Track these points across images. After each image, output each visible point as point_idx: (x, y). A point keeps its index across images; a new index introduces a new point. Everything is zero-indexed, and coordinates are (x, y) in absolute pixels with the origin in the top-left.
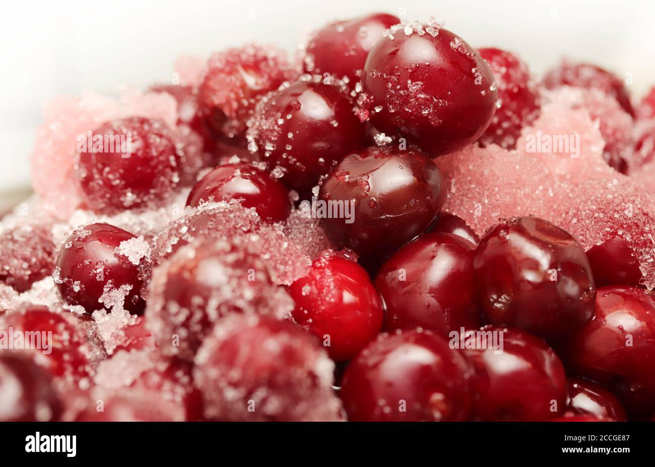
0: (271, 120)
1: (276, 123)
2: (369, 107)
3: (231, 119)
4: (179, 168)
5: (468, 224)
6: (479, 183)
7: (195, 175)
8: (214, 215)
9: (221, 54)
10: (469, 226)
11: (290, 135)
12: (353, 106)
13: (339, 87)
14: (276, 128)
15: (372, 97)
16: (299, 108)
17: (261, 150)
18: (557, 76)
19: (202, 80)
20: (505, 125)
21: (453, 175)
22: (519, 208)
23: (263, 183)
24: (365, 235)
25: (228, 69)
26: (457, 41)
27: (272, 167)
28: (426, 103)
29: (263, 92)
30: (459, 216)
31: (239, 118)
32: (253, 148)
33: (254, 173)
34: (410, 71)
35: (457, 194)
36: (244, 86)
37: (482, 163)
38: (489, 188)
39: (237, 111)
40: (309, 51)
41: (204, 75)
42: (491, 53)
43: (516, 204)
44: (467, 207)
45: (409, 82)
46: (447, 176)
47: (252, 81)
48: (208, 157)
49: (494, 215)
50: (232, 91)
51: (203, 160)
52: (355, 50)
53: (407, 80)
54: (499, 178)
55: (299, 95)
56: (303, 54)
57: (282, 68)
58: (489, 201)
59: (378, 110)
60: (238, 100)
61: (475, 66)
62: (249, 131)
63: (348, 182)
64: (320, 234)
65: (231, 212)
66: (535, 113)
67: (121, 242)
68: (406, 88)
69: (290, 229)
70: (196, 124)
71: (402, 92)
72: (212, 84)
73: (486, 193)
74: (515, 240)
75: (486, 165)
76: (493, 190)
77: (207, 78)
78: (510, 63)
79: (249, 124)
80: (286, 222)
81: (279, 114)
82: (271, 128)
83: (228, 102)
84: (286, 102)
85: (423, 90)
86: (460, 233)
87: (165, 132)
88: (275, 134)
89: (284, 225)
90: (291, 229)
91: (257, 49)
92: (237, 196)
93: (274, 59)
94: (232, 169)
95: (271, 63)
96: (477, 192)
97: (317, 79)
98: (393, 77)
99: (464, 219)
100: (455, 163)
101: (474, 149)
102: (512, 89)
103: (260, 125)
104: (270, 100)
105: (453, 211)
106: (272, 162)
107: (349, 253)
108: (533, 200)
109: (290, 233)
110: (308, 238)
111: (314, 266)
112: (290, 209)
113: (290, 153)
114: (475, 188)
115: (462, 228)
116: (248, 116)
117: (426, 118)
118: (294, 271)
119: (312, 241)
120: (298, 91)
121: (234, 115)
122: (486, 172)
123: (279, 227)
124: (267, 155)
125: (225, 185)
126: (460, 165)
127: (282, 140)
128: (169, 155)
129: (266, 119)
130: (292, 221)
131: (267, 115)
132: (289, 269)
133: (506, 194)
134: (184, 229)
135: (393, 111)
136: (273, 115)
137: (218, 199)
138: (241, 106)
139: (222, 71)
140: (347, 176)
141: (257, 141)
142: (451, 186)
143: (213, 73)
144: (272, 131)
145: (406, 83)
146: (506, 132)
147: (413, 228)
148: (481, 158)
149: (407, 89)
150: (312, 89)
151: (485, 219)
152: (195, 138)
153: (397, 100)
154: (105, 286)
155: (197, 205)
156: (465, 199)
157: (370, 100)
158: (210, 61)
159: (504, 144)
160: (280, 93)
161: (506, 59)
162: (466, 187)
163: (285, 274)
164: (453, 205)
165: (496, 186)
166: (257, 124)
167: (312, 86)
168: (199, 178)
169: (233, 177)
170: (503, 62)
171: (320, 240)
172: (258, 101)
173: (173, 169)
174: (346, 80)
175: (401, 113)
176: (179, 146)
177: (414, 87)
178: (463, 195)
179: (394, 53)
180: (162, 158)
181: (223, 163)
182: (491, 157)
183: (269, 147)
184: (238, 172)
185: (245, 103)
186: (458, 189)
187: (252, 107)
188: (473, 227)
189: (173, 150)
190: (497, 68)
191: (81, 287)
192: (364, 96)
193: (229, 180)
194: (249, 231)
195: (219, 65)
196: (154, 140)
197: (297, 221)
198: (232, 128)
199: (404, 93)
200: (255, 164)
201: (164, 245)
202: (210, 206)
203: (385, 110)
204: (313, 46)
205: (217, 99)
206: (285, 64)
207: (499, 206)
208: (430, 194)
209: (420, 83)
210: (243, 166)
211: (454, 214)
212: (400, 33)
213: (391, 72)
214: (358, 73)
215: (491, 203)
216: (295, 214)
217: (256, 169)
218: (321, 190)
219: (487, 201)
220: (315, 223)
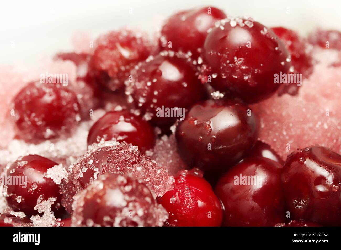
0: (143, 82)
1: (146, 84)
2: (207, 73)
3: (114, 79)
4: (79, 112)
5: (272, 147)
6: (279, 121)
8: (111, 151)
9: (105, 36)
10: (273, 149)
11: (156, 93)
12: (195, 72)
13: (186, 59)
14: (146, 88)
15: (210, 68)
16: (161, 75)
17: (136, 102)
21: (262, 115)
23: (139, 124)
24: (207, 160)
25: (111, 46)
26: (265, 30)
27: (143, 114)
28: (246, 72)
29: (135, 61)
30: (266, 143)
31: (119, 78)
32: (130, 100)
33: (132, 118)
34: (236, 51)
35: (265, 129)
36: (122, 57)
37: (281, 108)
38: (286, 124)
39: (117, 74)
40: (163, 32)
42: (280, 31)
43: (304, 135)
44: (272, 137)
45: (235, 58)
46: (258, 115)
47: (126, 53)
48: (97, 101)
50: (113, 60)
52: (193, 33)
53: (234, 56)
54: (292, 117)
55: (159, 65)
56: (159, 35)
57: (145, 44)
58: (287, 133)
59: (214, 76)
60: (118, 66)
61: (276, 45)
62: (127, 88)
63: (197, 125)
64: (177, 157)
65: (121, 149)
66: (310, 69)
67: (48, 169)
68: (232, 61)
71: (230, 65)
72: (100, 55)
73: (285, 127)
74: (310, 164)
75: (284, 109)
76: (289, 126)
79: (127, 83)
80: (154, 150)
81: (147, 79)
82: (143, 88)
83: (111, 67)
84: (152, 69)
85: (245, 64)
87: (70, 88)
88: (146, 92)
89: (153, 152)
90: (157, 154)
91: (129, 32)
92: (122, 134)
93: (141, 39)
96: (278, 127)
97: (172, 54)
98: (224, 55)
99: (269, 144)
100: (263, 108)
101: (276, 98)
102: (296, 55)
103: (135, 85)
104: (141, 68)
105: (263, 139)
106: (143, 110)
107: (197, 171)
108: (315, 131)
109: (157, 157)
110: (169, 160)
111: (176, 183)
113: (155, 104)
114: (277, 124)
115: (269, 150)
117: (247, 81)
118: (165, 188)
119: (172, 163)
120: (159, 62)
121: (115, 76)
122: (284, 114)
123: (149, 153)
124: (140, 105)
126: (266, 109)
127: (150, 96)
128: (73, 103)
129: (139, 82)
130: (158, 149)
131: (140, 79)
132: (161, 186)
133: (298, 128)
134: (91, 162)
135: (224, 77)
136: (144, 79)
138: (120, 71)
139: (106, 47)
140: (196, 122)
141: (133, 95)
142: (261, 123)
143: (100, 48)
144: (144, 90)
145: (233, 60)
147: (240, 154)
148: (280, 104)
149: (235, 63)
150: (168, 60)
152: (88, 89)
153: (227, 70)
154: (38, 199)
156: (271, 132)
157: (209, 69)
158: (98, 40)
160: (147, 64)
161: (289, 35)
162: (271, 124)
163: (159, 191)
164: (263, 136)
165: (290, 123)
166: (133, 84)
167: (168, 58)
169: (119, 121)
170: (288, 37)
171: (177, 161)
172: (133, 68)
173: (76, 112)
174: (190, 54)
175: (230, 78)
176: (79, 96)
177: (239, 61)
178: (269, 129)
179: (225, 38)
180: (69, 106)
182: (286, 103)
183: (142, 100)
184: (122, 118)
185: (123, 68)
186: (266, 126)
187: (128, 71)
188: (276, 150)
189: (75, 99)
190: (285, 41)
191: (22, 200)
192: (205, 67)
193: (116, 123)
194: (133, 163)
195: (105, 43)
196: (64, 94)
198: (114, 85)
199: (232, 65)
200: (132, 111)
201: (78, 172)
203: (219, 77)
204: (166, 29)
205: (104, 66)
206: (148, 42)
207: (293, 136)
208: (250, 131)
209: (242, 59)
210: (125, 113)
211: (263, 141)
212: (228, 25)
213: (223, 51)
214: (199, 50)
215: (287, 135)
216: (160, 143)
217: (133, 115)
218: (178, 129)
219: (285, 133)
220: (173, 149)
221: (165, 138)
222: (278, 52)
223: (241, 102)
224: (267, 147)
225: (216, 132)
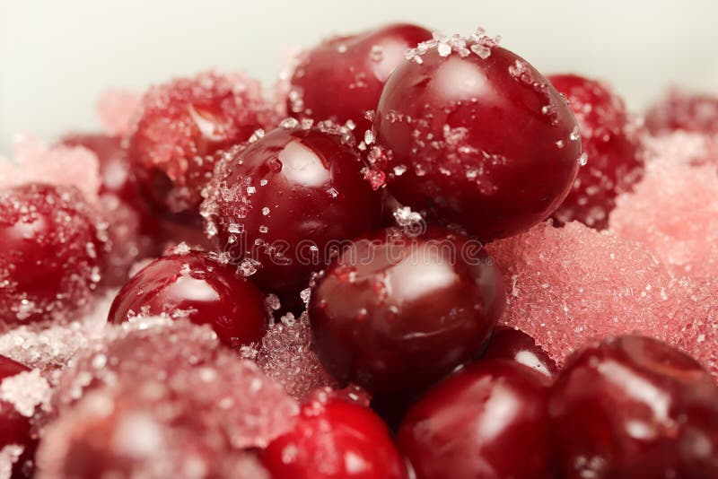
0: (237, 187)
1: (245, 193)
2: (385, 167)
3: (180, 186)
4: (101, 260)
5: (538, 343)
6: (554, 281)
7: (128, 268)
9: (163, 87)
10: (540, 347)
11: (266, 211)
12: (361, 165)
13: (341, 136)
14: (244, 200)
15: (390, 152)
16: (280, 169)
17: (223, 234)
18: (662, 116)
19: (135, 128)
20: (591, 191)
21: (515, 268)
22: (616, 320)
23: (225, 284)
24: (380, 365)
25: (172, 110)
26: (519, 65)
28: (473, 161)
29: (225, 145)
30: (524, 331)
31: (190, 184)
32: (212, 231)
33: (211, 269)
34: (448, 111)
35: (521, 298)
36: (197, 136)
37: (559, 250)
38: (570, 288)
39: (187, 174)
40: (295, 82)
41: (138, 119)
42: (569, 83)
43: (611, 313)
44: (536, 318)
45: (447, 128)
46: (504, 270)
47: (208, 127)
48: (147, 241)
49: (579, 330)
50: (178, 143)
51: (139, 246)
52: (363, 80)
53: (443, 124)
54: (585, 274)
55: (280, 149)
56: (286, 87)
57: (254, 107)
58: (570, 309)
59: (399, 172)
60: (188, 157)
61: (546, 102)
62: (205, 205)
63: (354, 284)
64: (313, 362)
65: (172, 332)
67: (4, 379)
68: (440, 137)
69: (266, 354)
70: (127, 194)
71: (435, 144)
72: (149, 133)
73: (566, 296)
74: (612, 371)
75: (565, 254)
76: (576, 292)
77: (143, 125)
78: (597, 97)
79: (204, 193)
80: (261, 344)
81: (249, 180)
82: (237, 200)
83: (174, 159)
84: (259, 159)
85: (468, 141)
86: (527, 359)
87: (79, 206)
88: (243, 209)
89: (258, 349)
90: (269, 355)
91: (218, 80)
92: (185, 305)
93: (243, 95)
94: (178, 263)
95: (238, 101)
96: (551, 294)
97: (307, 124)
98: (421, 121)
99: (531, 336)
100: (517, 250)
101: (546, 229)
102: (602, 136)
103: (220, 195)
104: (235, 157)
105: (515, 324)
107: (356, 393)
108: (638, 306)
109: (266, 361)
110: (294, 368)
111: (302, 416)
112: (268, 322)
113: (266, 238)
114: (549, 288)
115: (530, 351)
116: (203, 181)
117: (473, 183)
118: (271, 426)
119: (300, 373)
120: (279, 144)
121: (183, 179)
122: (565, 264)
123: (248, 351)
125: (167, 289)
126: (525, 254)
127: (254, 219)
128: (87, 241)
129: (229, 188)
130: (270, 342)
131: (231, 180)
132: (263, 421)
133: (597, 298)
134: (100, 361)
135: (421, 173)
136: (240, 181)
137: (155, 311)
138: (193, 165)
139: (164, 113)
140: (352, 275)
141: (216, 219)
142: (511, 287)
143: (151, 117)
144: (239, 204)
145: (442, 132)
146: (593, 202)
147: (455, 353)
148: (557, 243)
149: (444, 139)
150: (299, 140)
151: (565, 336)
152: (126, 213)
153: (428, 156)
155: (124, 319)
156: (534, 306)
157: (387, 156)
158: (147, 98)
159: (590, 221)
160: (251, 147)
161: (590, 92)
162: (534, 288)
163: (256, 431)
164: (515, 315)
165: (580, 286)
166: (217, 193)
167: (298, 134)
168: (132, 274)
169: (179, 275)
170: (587, 97)
171: (313, 370)
172: (218, 158)
173: (92, 263)
174: (351, 125)
175: (434, 176)
176: (101, 227)
177: (453, 135)
178: (530, 300)
179: (423, 85)
180: (74, 246)
181: (167, 253)
182: (573, 241)
183: (234, 229)
184: (186, 269)
185: (199, 161)
186: (522, 291)
187: (209, 167)
188: (545, 349)
189: (92, 233)
190: (578, 106)
192: (378, 151)
193: (172, 281)
194: (201, 364)
195: (160, 104)
196: (63, 218)
197: (278, 343)
198: (179, 199)
199: (439, 145)
200: (213, 255)
201: (69, 387)
202: (142, 323)
203: (411, 172)
204: (301, 74)
205: (158, 157)
206: (260, 102)
207: (585, 316)
208: (480, 300)
209: (463, 130)
210: (195, 259)
211: (517, 329)
212: (433, 53)
213: (419, 114)
214: (369, 114)
215: (572, 312)
216: (274, 330)
217: (215, 264)
218: (314, 297)
219: (566, 309)
220: (304, 345)
221: (288, 319)
222: (548, 118)
224: (527, 343)
225: (400, 301)
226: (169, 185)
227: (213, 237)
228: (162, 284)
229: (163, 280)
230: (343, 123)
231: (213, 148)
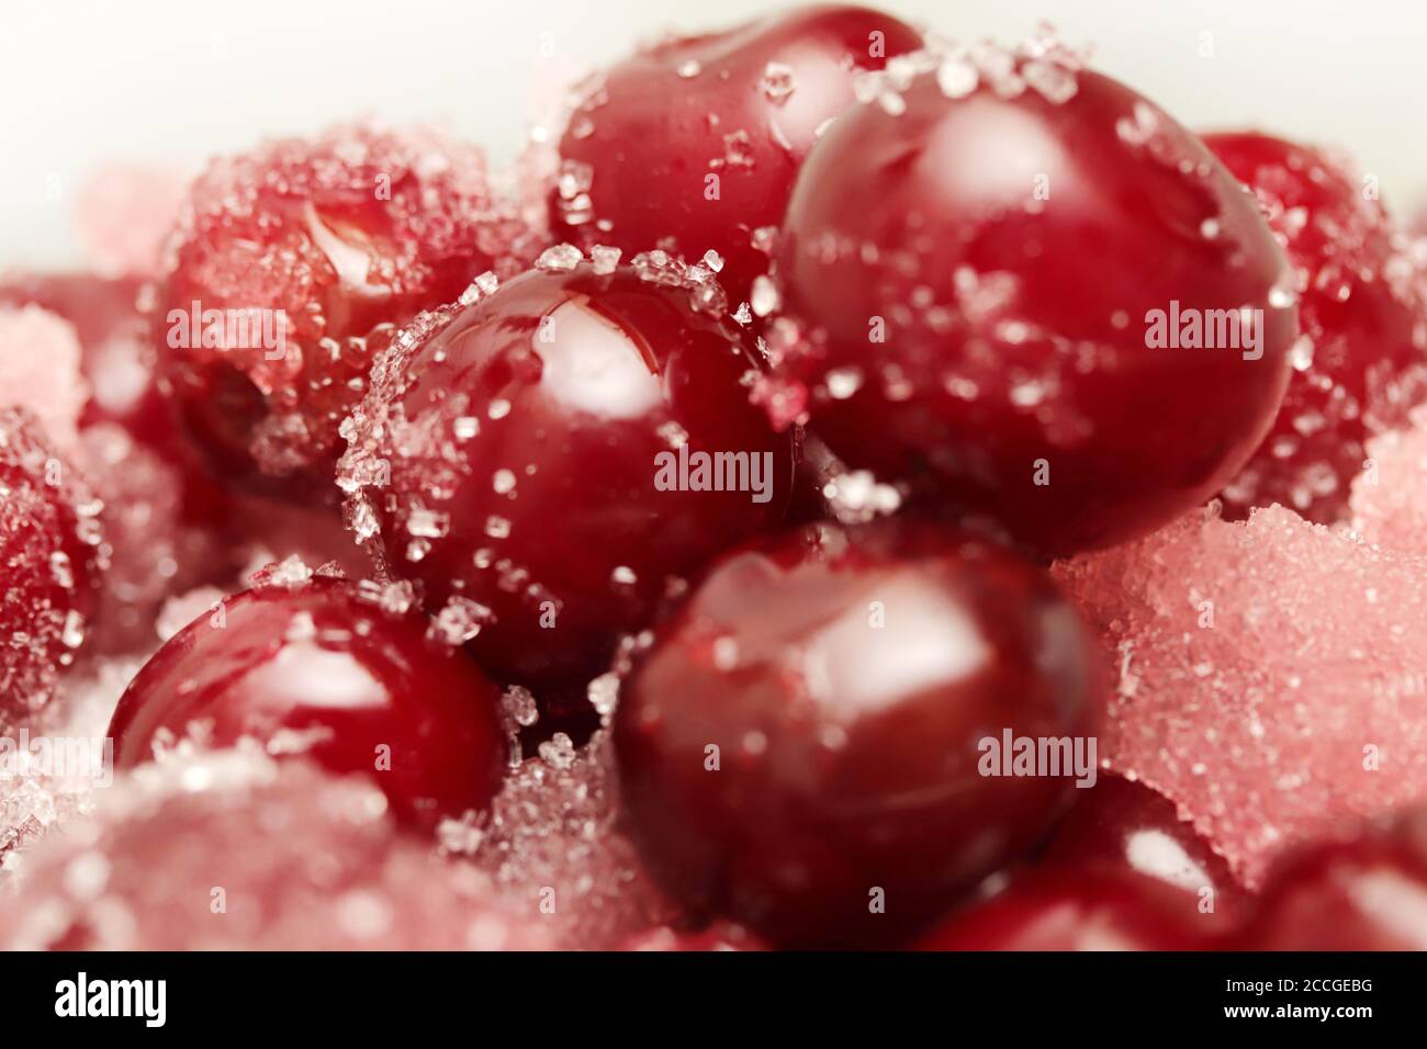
0: (431, 420)
1: (450, 434)
2: (806, 372)
3: (286, 410)
4: (86, 593)
5: (1184, 814)
6: (1225, 656)
7: (155, 610)
9: (240, 160)
10: (1189, 824)
11: (504, 482)
12: (742, 365)
13: (690, 291)
14: (449, 451)
15: (819, 336)
16: (536, 377)
17: (394, 536)
19: (171, 263)
20: (1305, 424)
21: (1126, 624)
23: (402, 663)
24: (793, 875)
25: (265, 221)
26: (1144, 116)
27: (434, 600)
28: (1027, 360)
29: (398, 309)
30: (1150, 784)
32: (366, 525)
33: (363, 628)
34: (968, 235)
35: (1142, 703)
36: (326, 284)
37: (1238, 580)
38: (1266, 677)
39: (301, 382)
40: (570, 149)
41: (178, 240)
42: (1249, 153)
44: (1182, 752)
45: (965, 275)
46: (1101, 628)
47: (355, 264)
48: (198, 541)
49: (1290, 781)
50: (277, 304)
51: (180, 554)
52: (740, 147)
53: (956, 265)
54: (1302, 638)
55: (534, 323)
56: (549, 162)
58: (1268, 730)
59: (842, 385)
61: (1209, 208)
62: (348, 461)
63: (731, 671)
64: (621, 863)
68: (947, 297)
69: (502, 839)
72: (206, 274)
73: (1256, 696)
75: (1254, 591)
76: (1281, 687)
77: (191, 256)
78: (1318, 189)
79: (347, 430)
80: (490, 815)
81: (461, 400)
82: (431, 452)
84: (489, 344)
85: (1023, 309)
86: (1154, 852)
88: (447, 475)
89: (484, 826)
90: (511, 841)
91: (378, 145)
92: (301, 718)
93: (442, 182)
94: (280, 608)
95: (430, 197)
96: (1219, 690)
97: (607, 260)
98: (901, 259)
99: (1168, 794)
100: (1133, 579)
101: (1206, 527)
102: (1333, 286)
103: (388, 438)
104: (426, 339)
105: (1128, 764)
106: (435, 581)
109: (503, 857)
110: (576, 877)
112: (507, 758)
113: (501, 548)
114: (1213, 676)
115: (1164, 832)
116: (342, 399)
117: (1032, 417)
119: (591, 892)
120: (529, 309)
121: (290, 393)
122: (1254, 617)
123: (458, 833)
124: (416, 554)
125: (254, 678)
126: (1152, 588)
127: (473, 500)
128: (49, 547)
129: (411, 418)
130: (513, 811)
131: (415, 403)
133: (1334, 700)
135: (900, 391)
136: (438, 403)
137: (224, 737)
138: (316, 362)
140: (725, 648)
141: (376, 497)
142: (1117, 670)
144: (436, 463)
145: (952, 285)
146: (1310, 451)
147: (984, 845)
148: (1234, 563)
149: (958, 306)
150: (585, 299)
151: (1254, 797)
153: (916, 346)
155: (144, 755)
156: (1175, 723)
157: (812, 344)
158: (201, 187)
159: (1302, 498)
160: (464, 317)
161: (1302, 176)
162: (1178, 675)
164: (1128, 742)
165: (1290, 670)
166: (378, 433)
167: (582, 286)
168: (168, 630)
169: (284, 643)
170: (1296, 190)
171: (622, 884)
172: (384, 341)
173: (63, 600)
174: (714, 263)
175: (932, 397)
176: (87, 509)
177: (985, 295)
178: (1166, 706)
179: (902, 167)
180: (19, 559)
181: (249, 579)
182: (1272, 557)
183: (424, 524)
184: (304, 625)
185: (333, 348)
186: (1146, 682)
187: (358, 365)
188: (1203, 827)
190: (1276, 211)
192: (788, 332)
193: (267, 656)
195: (234, 204)
197: (532, 810)
198: (283, 442)
199: (946, 321)
200: (369, 591)
203: (872, 387)
204: (585, 130)
207: (1306, 748)
209: (1006, 280)
210: (323, 599)
211: (1132, 776)
212: (926, 89)
213: (893, 238)
214: (763, 237)
215: (1273, 738)
216: (524, 778)
217: (373, 611)
218: (628, 698)
219: (1257, 729)
220: (600, 816)
221: (559, 749)
222: (1216, 252)
223: (1003, 538)
224: (1157, 811)
225: (848, 711)
226: (256, 408)
227: (367, 541)
228: (240, 664)
229: (244, 654)
230: (694, 258)
231: (367, 316)
